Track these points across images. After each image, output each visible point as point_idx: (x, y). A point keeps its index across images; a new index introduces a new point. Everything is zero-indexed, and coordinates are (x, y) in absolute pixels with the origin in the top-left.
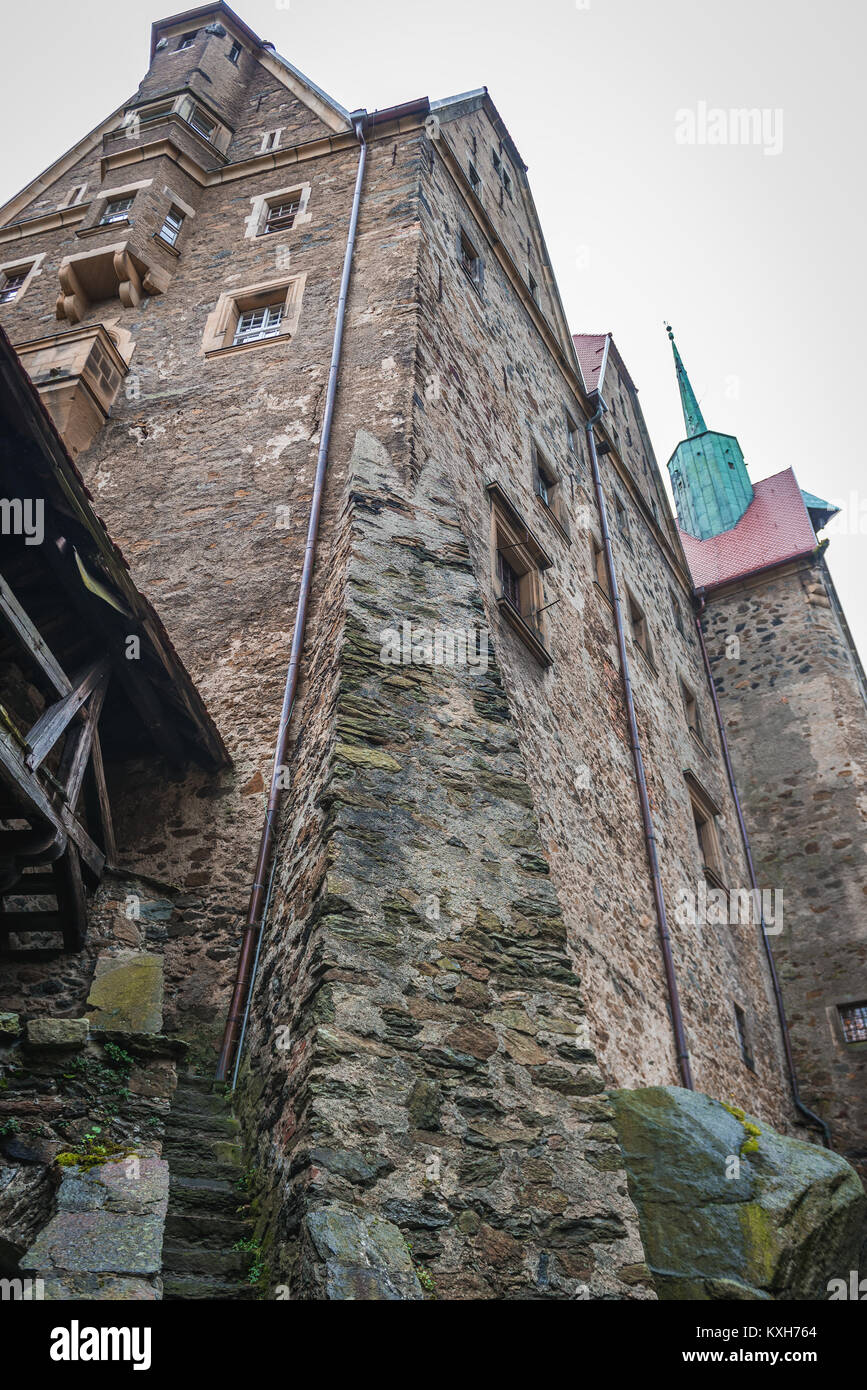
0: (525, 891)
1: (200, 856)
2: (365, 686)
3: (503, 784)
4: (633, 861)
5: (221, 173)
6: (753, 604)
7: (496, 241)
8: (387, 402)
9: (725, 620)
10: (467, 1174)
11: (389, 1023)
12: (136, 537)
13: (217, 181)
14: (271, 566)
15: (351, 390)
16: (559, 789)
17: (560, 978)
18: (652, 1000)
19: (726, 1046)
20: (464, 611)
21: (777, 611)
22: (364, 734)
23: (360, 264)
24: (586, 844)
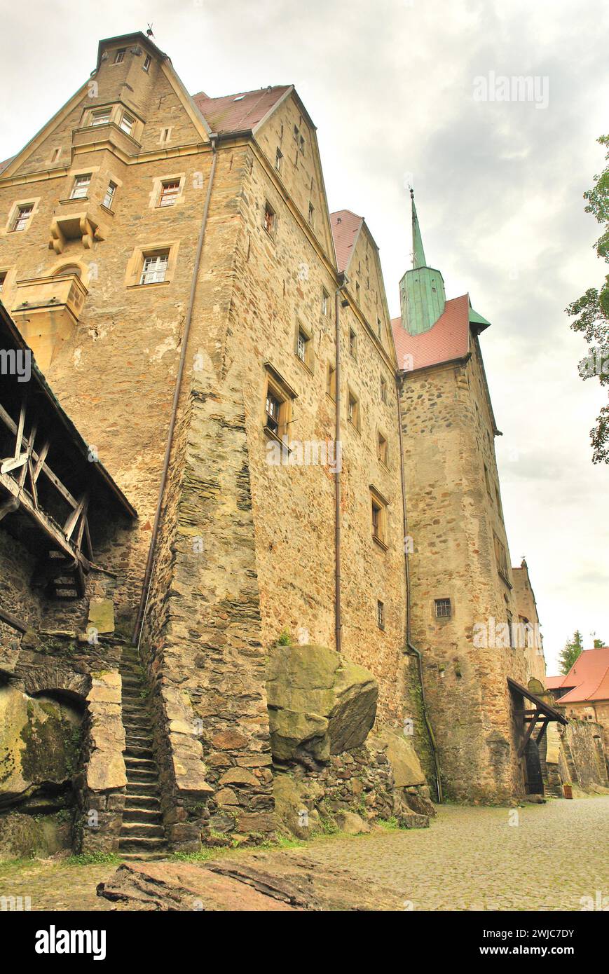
0: (246, 585)
1: (125, 556)
2: (192, 498)
3: (244, 540)
4: (326, 540)
5: (137, 157)
6: (429, 384)
7: (288, 198)
8: (213, 333)
9: (413, 391)
10: (212, 681)
11: (191, 634)
12: (94, 395)
13: (135, 162)
14: (155, 419)
15: (198, 322)
16: (287, 515)
17: (254, 618)
18: (326, 605)
19: (368, 620)
20: (238, 454)
21: (440, 389)
22: (189, 521)
23: (207, 239)
24: (298, 538)
